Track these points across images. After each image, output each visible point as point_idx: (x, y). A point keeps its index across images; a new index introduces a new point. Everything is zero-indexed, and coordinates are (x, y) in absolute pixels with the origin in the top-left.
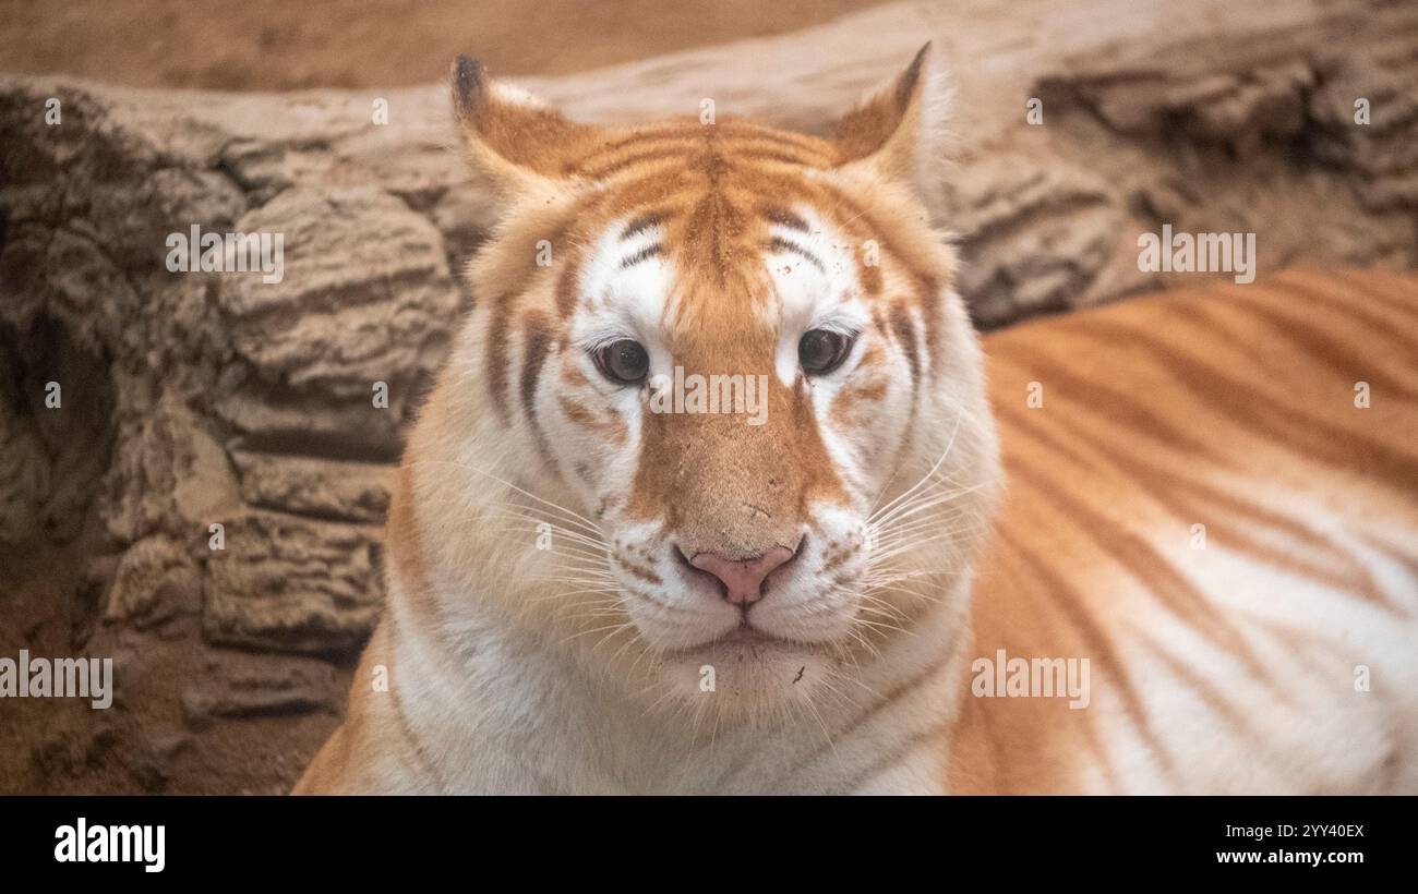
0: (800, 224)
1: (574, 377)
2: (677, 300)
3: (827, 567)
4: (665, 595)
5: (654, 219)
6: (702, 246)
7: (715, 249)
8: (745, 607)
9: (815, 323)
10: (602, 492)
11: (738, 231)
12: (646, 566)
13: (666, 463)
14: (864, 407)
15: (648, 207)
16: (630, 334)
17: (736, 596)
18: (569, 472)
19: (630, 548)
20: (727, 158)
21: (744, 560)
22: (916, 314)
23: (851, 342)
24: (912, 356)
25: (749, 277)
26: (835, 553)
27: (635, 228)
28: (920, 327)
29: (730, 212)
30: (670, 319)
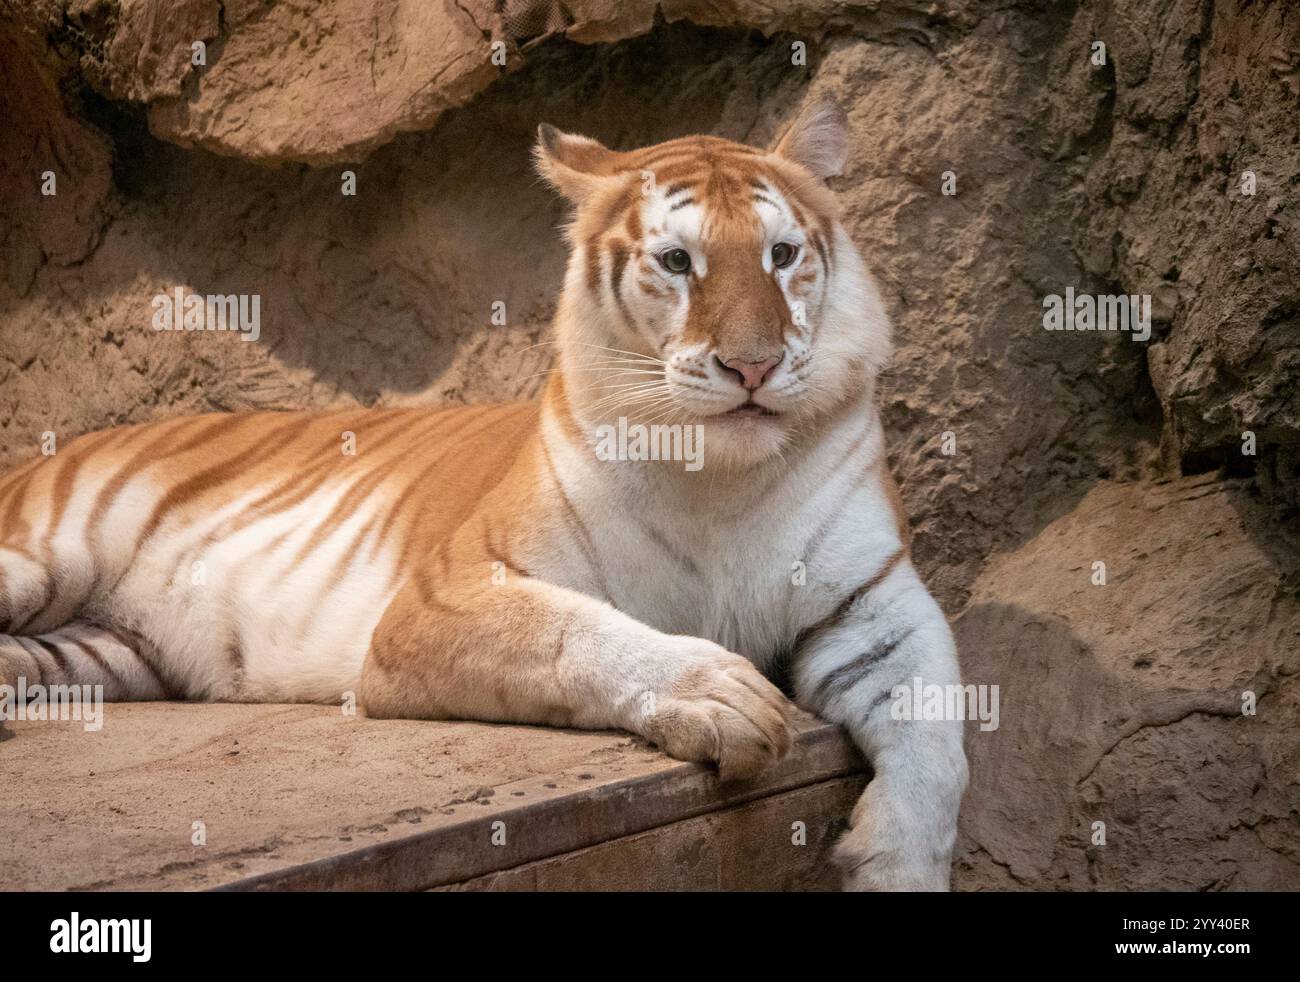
0: (763, 187)
1: (647, 270)
2: (707, 225)
3: (793, 370)
4: (710, 385)
5: (685, 186)
6: (718, 197)
7: (725, 199)
8: (751, 391)
9: (779, 240)
10: (664, 333)
11: (736, 191)
12: (700, 369)
13: (707, 313)
14: (805, 286)
15: (681, 179)
16: (679, 244)
17: (748, 384)
18: (642, 325)
19: (688, 360)
20: (717, 153)
21: (755, 363)
22: (822, 238)
23: (797, 249)
24: (824, 261)
25: (747, 213)
26: (796, 362)
27: (672, 191)
28: (826, 247)
29: (729, 181)
30: (705, 236)
